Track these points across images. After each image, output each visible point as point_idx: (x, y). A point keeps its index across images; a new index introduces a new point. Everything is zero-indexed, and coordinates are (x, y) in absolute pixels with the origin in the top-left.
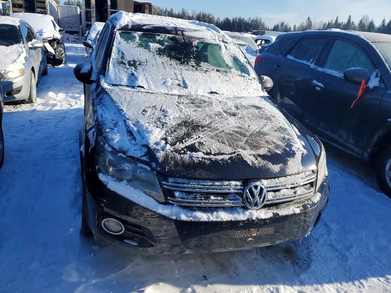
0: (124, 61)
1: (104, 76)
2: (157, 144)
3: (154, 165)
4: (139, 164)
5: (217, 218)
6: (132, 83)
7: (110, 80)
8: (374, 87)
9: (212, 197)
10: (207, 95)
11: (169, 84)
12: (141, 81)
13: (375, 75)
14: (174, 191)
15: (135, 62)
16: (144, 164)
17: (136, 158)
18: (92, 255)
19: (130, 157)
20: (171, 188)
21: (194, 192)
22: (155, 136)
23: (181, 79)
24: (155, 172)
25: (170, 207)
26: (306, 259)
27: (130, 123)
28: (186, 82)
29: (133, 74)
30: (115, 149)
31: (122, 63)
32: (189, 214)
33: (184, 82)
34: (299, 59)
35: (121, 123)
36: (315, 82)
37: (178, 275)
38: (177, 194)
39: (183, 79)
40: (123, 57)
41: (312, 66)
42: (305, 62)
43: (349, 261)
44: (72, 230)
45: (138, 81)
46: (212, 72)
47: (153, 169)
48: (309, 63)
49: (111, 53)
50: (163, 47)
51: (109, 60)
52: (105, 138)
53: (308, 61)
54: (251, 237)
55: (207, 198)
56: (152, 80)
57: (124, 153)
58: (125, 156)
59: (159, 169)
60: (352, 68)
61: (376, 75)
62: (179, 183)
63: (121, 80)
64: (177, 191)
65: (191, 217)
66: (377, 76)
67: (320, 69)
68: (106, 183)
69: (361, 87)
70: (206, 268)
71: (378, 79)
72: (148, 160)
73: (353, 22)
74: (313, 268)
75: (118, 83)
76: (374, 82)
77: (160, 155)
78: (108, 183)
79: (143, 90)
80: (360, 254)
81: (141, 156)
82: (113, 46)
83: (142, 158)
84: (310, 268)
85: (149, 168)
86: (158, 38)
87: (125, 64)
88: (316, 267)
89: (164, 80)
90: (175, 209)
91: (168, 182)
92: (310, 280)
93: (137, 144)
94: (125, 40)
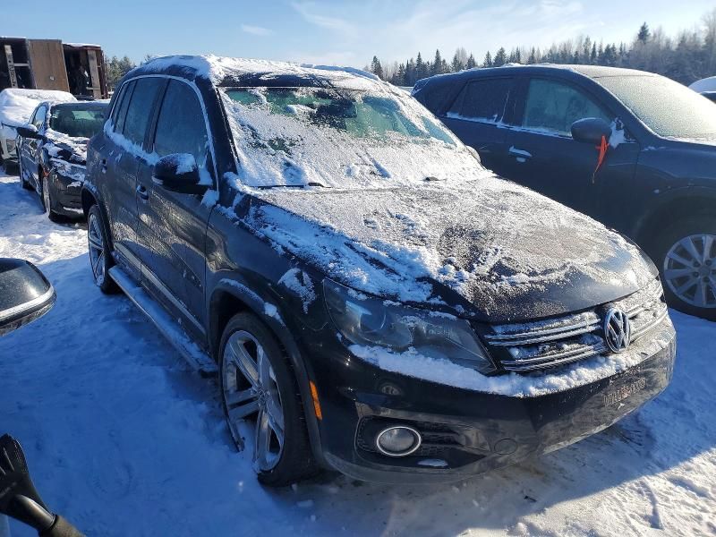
0: (261, 142)
1: (236, 172)
2: (443, 272)
3: (460, 309)
4: (432, 313)
5: (579, 379)
6: (295, 179)
7: (251, 179)
8: (618, 146)
9: (566, 347)
10: (422, 183)
11: (357, 173)
12: (310, 175)
13: (615, 126)
14: (510, 347)
15: (281, 142)
16: (441, 311)
17: (421, 303)
18: (313, 518)
19: (409, 303)
20: (503, 344)
21: (540, 343)
22: (431, 260)
23: (371, 163)
24: (468, 321)
25: (507, 377)
26: (638, 429)
27: (365, 246)
28: (382, 166)
29: (288, 164)
30: (372, 295)
31: (258, 145)
32: (540, 384)
33: (377, 166)
34: (471, 116)
35: (345, 249)
36: (512, 150)
37: (482, 509)
38: (516, 352)
39: (374, 161)
40: (255, 135)
41: (500, 124)
42: (485, 121)
43: (697, 416)
44: (241, 484)
45: (305, 174)
46: (410, 145)
47: (461, 317)
48: (491, 122)
49: (229, 130)
50: (315, 111)
51: (233, 142)
52: (338, 279)
53: (490, 117)
54: (622, 401)
55: (560, 349)
56: (327, 170)
57: (394, 298)
58: (398, 304)
59: (473, 314)
60: (583, 120)
61: (617, 126)
62: (513, 333)
63: (273, 177)
64: (514, 347)
65: (544, 386)
66: (618, 128)
67: (516, 129)
68: (372, 362)
69: (602, 148)
70: (518, 483)
71: (622, 132)
72: (443, 303)
73: (444, 61)
74: (660, 440)
75: (270, 183)
76: (617, 138)
77: (463, 289)
78: (377, 361)
79: (321, 189)
80: (700, 401)
81: (428, 299)
82: (226, 116)
83: (432, 301)
84: (655, 440)
85: (454, 317)
86: (298, 95)
87: (264, 146)
88: (662, 436)
89: (345, 168)
90: (516, 380)
91: (495, 334)
92: (668, 459)
93: (405, 279)
94: (242, 103)
